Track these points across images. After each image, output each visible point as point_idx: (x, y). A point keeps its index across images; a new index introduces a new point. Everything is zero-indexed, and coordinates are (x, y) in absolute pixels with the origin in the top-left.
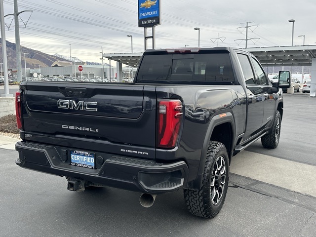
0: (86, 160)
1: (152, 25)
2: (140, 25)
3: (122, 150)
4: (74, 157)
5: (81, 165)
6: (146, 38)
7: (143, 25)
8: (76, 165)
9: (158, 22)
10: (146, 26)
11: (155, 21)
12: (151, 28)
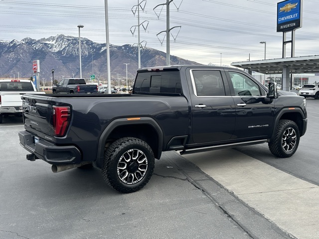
1: (291, 29)
2: (279, 30)
6: (284, 43)
7: (282, 29)
9: (298, 25)
10: (284, 31)
11: (294, 24)
12: (291, 32)
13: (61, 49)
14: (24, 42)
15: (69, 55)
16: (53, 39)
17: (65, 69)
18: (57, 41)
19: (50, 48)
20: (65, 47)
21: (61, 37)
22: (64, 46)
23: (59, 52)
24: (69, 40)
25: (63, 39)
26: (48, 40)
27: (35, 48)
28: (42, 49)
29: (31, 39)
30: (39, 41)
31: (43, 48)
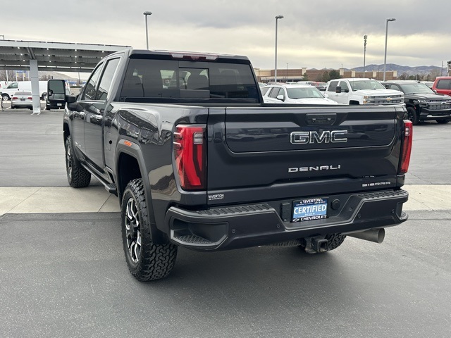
0: (315, 210)
3: (363, 185)
4: (297, 211)
5: (307, 219)
8: (300, 221)
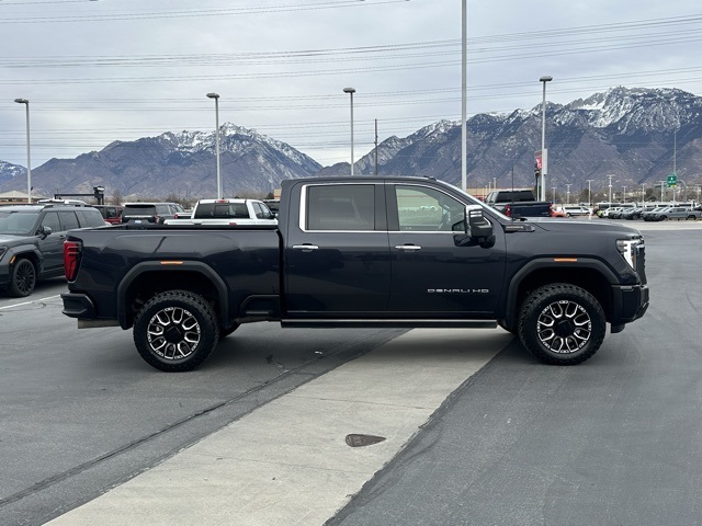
13: (617, 120)
14: (536, 113)
15: (633, 132)
16: (599, 98)
17: (621, 163)
18: (607, 104)
19: (593, 120)
20: (626, 114)
21: (618, 94)
22: (622, 113)
23: (612, 127)
24: (635, 97)
25: (622, 97)
26: (589, 101)
27: (560, 123)
28: (573, 123)
29: (551, 104)
30: (567, 107)
31: (576, 120)
